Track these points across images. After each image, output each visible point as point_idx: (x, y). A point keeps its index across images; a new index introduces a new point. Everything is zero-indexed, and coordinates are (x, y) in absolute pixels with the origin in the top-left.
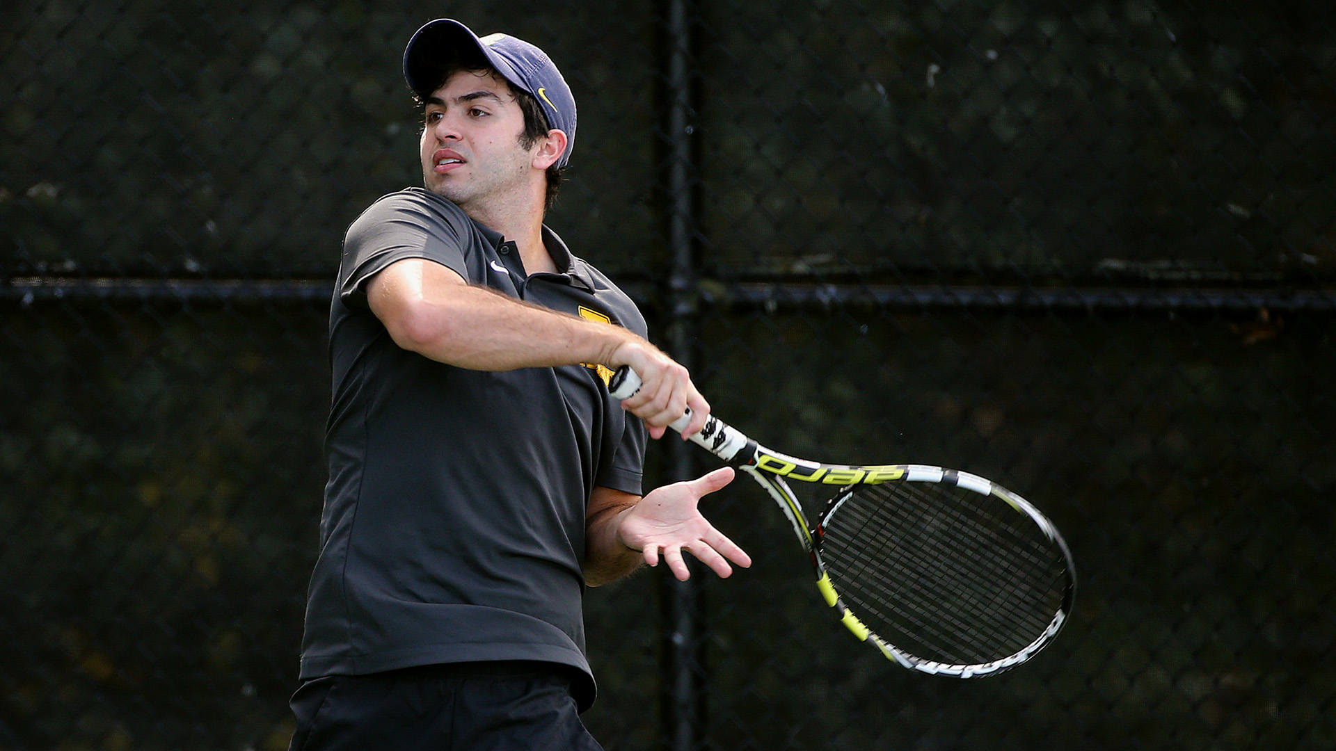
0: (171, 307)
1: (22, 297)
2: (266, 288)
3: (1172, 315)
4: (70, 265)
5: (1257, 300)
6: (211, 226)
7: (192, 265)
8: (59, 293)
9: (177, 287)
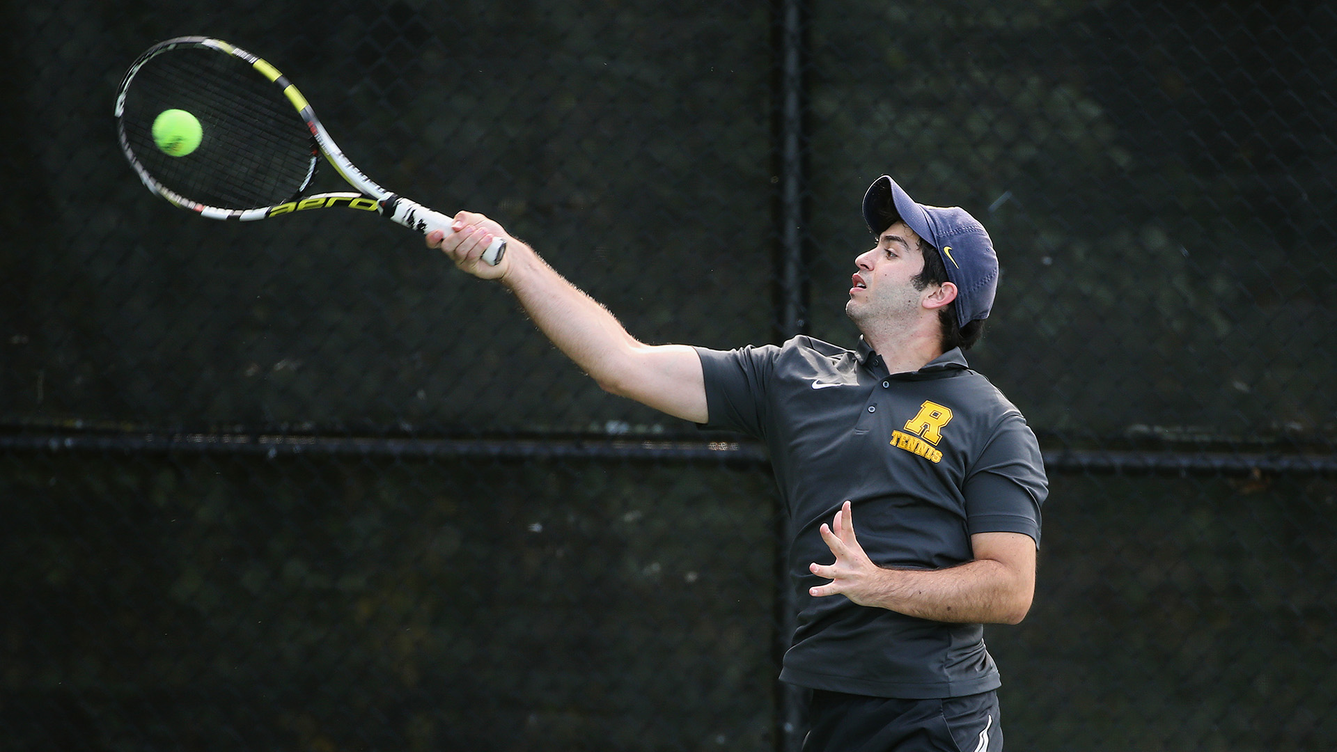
0: (386, 460)
1: (266, 452)
2: (463, 447)
3: (1184, 474)
4: (307, 426)
5: (1251, 461)
6: (421, 394)
7: (407, 427)
8: (297, 449)
9: (394, 446)
